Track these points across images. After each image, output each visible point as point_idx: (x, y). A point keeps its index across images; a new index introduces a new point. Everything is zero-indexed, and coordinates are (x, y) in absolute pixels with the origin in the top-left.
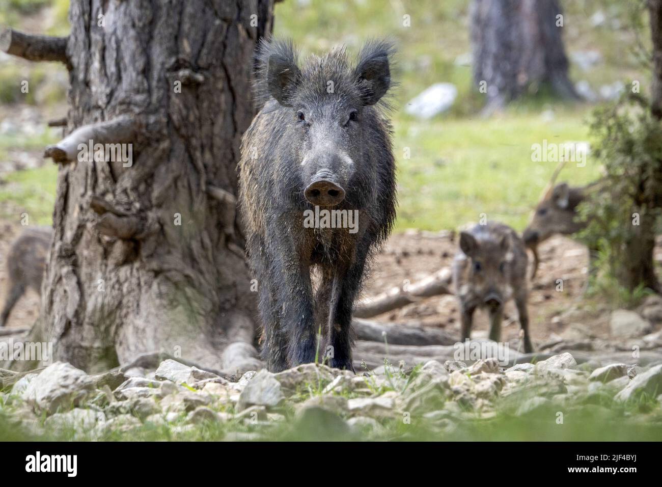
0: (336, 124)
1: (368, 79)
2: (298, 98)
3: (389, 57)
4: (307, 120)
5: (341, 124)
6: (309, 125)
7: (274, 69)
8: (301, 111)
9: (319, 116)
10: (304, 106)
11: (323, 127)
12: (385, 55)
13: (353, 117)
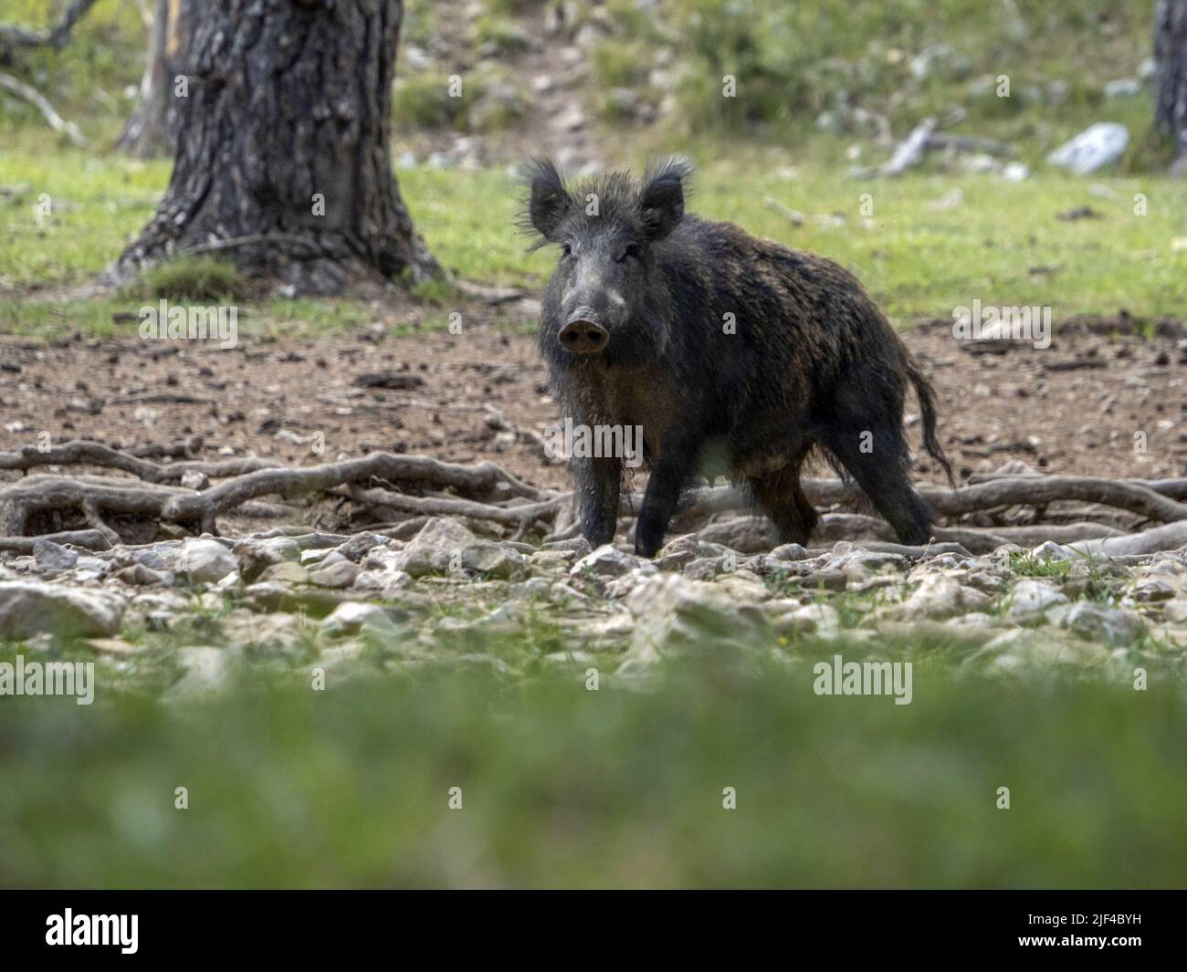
0: (608, 258)
1: (655, 208)
2: (565, 226)
3: (683, 181)
4: (574, 253)
5: (614, 258)
6: (576, 259)
7: (539, 196)
8: (567, 242)
9: (588, 247)
10: (571, 237)
11: (590, 260)
12: (678, 179)
13: (631, 251)
